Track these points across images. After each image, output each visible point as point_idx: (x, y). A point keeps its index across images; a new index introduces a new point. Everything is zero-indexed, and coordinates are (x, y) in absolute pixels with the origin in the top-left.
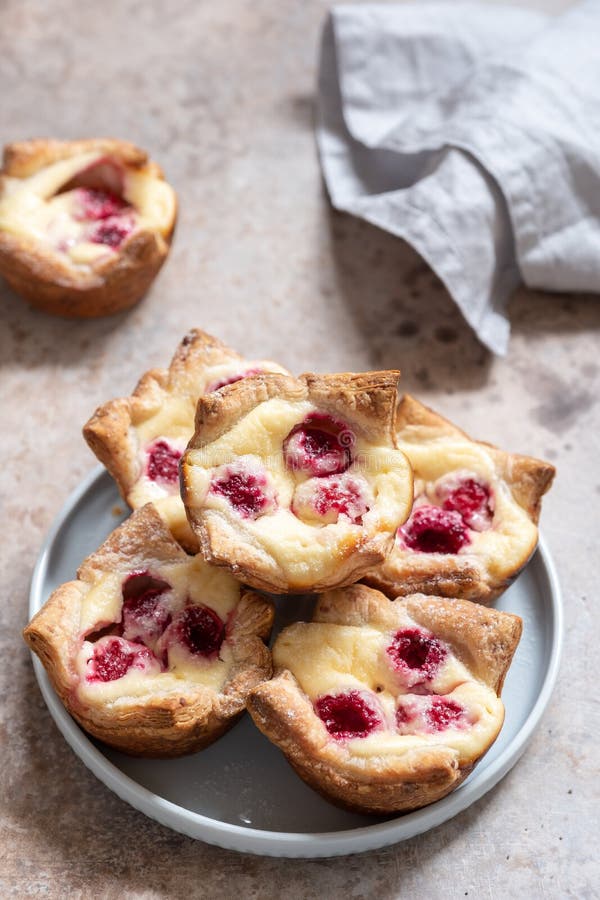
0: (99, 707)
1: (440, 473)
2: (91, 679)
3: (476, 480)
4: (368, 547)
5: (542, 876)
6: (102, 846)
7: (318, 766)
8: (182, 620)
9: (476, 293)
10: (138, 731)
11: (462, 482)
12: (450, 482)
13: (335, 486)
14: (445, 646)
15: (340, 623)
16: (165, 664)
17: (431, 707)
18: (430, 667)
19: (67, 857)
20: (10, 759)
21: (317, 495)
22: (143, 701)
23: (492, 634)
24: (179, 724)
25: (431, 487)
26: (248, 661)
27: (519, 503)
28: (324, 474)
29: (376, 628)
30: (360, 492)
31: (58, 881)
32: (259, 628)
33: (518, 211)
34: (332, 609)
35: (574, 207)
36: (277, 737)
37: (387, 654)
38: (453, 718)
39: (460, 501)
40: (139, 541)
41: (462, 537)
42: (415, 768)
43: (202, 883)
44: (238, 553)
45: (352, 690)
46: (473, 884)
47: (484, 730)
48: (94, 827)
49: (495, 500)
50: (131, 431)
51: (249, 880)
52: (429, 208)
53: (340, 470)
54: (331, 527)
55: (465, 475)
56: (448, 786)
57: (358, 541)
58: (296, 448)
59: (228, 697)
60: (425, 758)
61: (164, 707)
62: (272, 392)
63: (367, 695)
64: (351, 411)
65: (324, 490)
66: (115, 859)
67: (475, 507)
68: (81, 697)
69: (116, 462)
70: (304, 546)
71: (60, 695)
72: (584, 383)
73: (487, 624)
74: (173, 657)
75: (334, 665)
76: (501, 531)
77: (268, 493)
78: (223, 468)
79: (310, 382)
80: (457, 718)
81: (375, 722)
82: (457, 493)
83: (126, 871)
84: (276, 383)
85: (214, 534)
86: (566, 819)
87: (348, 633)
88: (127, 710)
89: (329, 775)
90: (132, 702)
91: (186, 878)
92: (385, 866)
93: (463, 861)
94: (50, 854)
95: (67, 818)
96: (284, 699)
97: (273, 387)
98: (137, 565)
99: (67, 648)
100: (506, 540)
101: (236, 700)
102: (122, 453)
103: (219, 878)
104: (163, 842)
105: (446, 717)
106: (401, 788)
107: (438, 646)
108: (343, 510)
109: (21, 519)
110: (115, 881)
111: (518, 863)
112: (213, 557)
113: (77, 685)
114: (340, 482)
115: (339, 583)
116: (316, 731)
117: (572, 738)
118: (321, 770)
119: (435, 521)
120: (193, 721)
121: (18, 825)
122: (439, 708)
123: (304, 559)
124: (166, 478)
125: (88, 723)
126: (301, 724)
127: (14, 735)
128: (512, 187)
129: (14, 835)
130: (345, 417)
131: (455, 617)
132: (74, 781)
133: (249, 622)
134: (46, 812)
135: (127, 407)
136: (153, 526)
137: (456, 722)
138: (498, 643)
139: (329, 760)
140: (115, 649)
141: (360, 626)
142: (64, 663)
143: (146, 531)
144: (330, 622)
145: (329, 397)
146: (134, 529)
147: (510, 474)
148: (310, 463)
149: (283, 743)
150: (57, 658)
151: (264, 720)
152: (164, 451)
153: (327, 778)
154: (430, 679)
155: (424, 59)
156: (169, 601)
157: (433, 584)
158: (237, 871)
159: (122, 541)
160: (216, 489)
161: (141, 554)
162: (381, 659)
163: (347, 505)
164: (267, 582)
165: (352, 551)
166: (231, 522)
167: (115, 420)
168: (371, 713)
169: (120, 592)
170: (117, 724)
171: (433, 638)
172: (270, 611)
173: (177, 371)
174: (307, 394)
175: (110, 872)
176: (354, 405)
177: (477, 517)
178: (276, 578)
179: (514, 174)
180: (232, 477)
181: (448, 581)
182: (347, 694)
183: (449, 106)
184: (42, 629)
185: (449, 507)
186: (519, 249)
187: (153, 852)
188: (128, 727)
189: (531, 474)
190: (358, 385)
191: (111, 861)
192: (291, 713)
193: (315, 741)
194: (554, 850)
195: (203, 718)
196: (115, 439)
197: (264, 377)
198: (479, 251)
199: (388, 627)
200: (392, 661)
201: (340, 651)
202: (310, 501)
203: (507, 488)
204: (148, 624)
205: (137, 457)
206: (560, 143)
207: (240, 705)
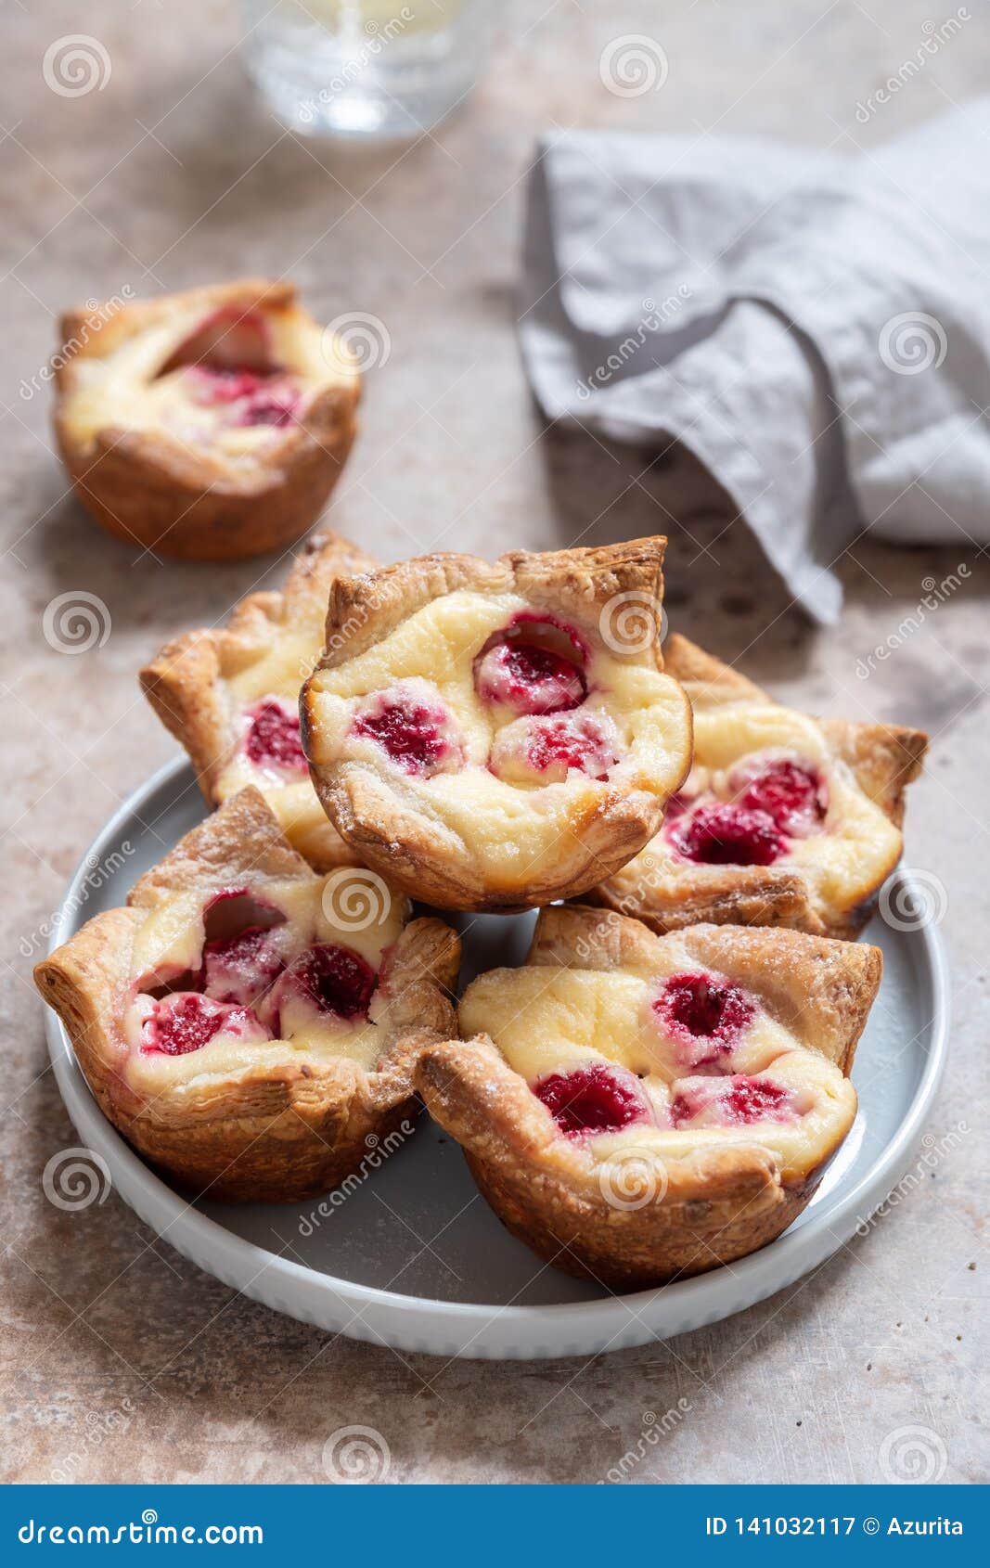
0: (161, 1093)
1: (733, 755)
2: (149, 1049)
3: (796, 762)
4: (620, 810)
5: (929, 1395)
6: (164, 1351)
7: (539, 1180)
8: (305, 961)
9: (786, 522)
10: (228, 1126)
11: (772, 766)
12: (753, 767)
13: (561, 727)
14: (751, 999)
15: (574, 965)
16: (275, 1029)
17: (730, 1090)
18: (726, 1032)
19: (104, 1367)
20: (8, 1218)
21: (531, 739)
22: (238, 1076)
23: (832, 970)
24: (299, 1105)
25: (721, 778)
26: (416, 1022)
27: (870, 796)
28: (542, 710)
29: (633, 974)
30: (602, 737)
31: (88, 1406)
32: (436, 970)
33: (851, 392)
34: (559, 944)
35: (940, 396)
36: (468, 1130)
37: (653, 1012)
38: (768, 1106)
39: (770, 794)
40: (230, 840)
41: (774, 848)
42: (707, 1174)
43: (339, 1408)
44: (400, 824)
45: (594, 1064)
46: (809, 1408)
47: (825, 1123)
48: (152, 1322)
49: (828, 792)
50: (220, 685)
51: (420, 1404)
52: (706, 383)
53: (569, 705)
54: (555, 787)
55: (777, 755)
56: (761, 1208)
57: (602, 801)
58: (498, 669)
59: (383, 1075)
60: (723, 1157)
61: (274, 1077)
62: (454, 582)
63: (621, 1074)
64: (586, 603)
65: (543, 731)
66: (188, 1372)
67: (795, 804)
68: (132, 1083)
69: (195, 728)
70: (511, 816)
71: (96, 1082)
72: (966, 672)
73: (821, 956)
74: (288, 1021)
75: (565, 1030)
76: (839, 834)
77: (448, 737)
78: (374, 696)
79: (516, 564)
80: (777, 1106)
81: (634, 1111)
82: (762, 784)
83: (206, 1390)
84: (461, 567)
85: (359, 795)
86: (967, 1308)
87: (585, 980)
88: (211, 1091)
89: (558, 1194)
90: (218, 1080)
91: (310, 1401)
92: (657, 1382)
93: (793, 1373)
94: (76, 1363)
95: (104, 1307)
96: (480, 1065)
97: (457, 574)
98: (229, 879)
99: (108, 999)
100: (849, 846)
101: (396, 1079)
102: (204, 713)
103: (369, 1401)
104: (271, 1345)
105: (757, 1103)
106: (683, 1208)
107: (739, 998)
108: (577, 763)
109: (35, 863)
110: (188, 1405)
111: (886, 1375)
112: (357, 823)
113: (126, 1059)
114: (569, 722)
115: (571, 882)
116: (536, 1121)
117: (971, 1185)
118: (545, 1186)
119: (729, 823)
120: (323, 1106)
121: (20, 1318)
122: (744, 1092)
123: (512, 836)
124: (278, 758)
125: (143, 1126)
126: (509, 1106)
127: (16, 1182)
128: (839, 351)
129: (12, 1334)
130: (576, 617)
131: (769, 948)
132: (118, 1251)
133: (418, 959)
134: (71, 1299)
135: (213, 644)
136: (257, 818)
137: (774, 1112)
138: (842, 985)
139: (559, 1169)
140: (192, 1009)
141: (606, 970)
142: (104, 1023)
143: (244, 825)
144: (555, 964)
145: (548, 584)
146: (224, 822)
147: (852, 749)
148: (517, 691)
149: (479, 1140)
150: (92, 1016)
151: (445, 1102)
152: (276, 718)
153: (555, 1200)
154: (727, 1050)
155: (690, 217)
156: (281, 940)
157: (729, 905)
158: (398, 1390)
159: (203, 840)
160: (361, 730)
161: (236, 863)
162: (642, 1019)
163: (583, 756)
164: (448, 880)
165: (591, 817)
166: (388, 779)
167: (194, 659)
168: (628, 1097)
169: (200, 918)
170: (193, 1118)
171: (730, 987)
172: (454, 939)
173: (296, 593)
174: (513, 583)
175: (179, 1391)
176: (590, 593)
177: (798, 819)
178: (465, 871)
179: (841, 332)
180: (390, 710)
181: (754, 899)
182: (587, 1071)
183: (731, 258)
184: (67, 965)
185: (751, 804)
186: (853, 456)
187: (254, 1362)
188: (213, 1121)
189: (887, 744)
190: (598, 562)
191: (181, 1375)
192: (491, 1087)
193: (533, 1134)
194: (948, 1356)
195: (341, 1104)
196: (193, 688)
197: (441, 558)
198: (786, 451)
199: (655, 970)
200: (661, 1022)
201: (574, 1005)
202: (520, 748)
203: (849, 772)
204: (246, 972)
205: (230, 725)
206: (915, 291)
207: (404, 1089)
